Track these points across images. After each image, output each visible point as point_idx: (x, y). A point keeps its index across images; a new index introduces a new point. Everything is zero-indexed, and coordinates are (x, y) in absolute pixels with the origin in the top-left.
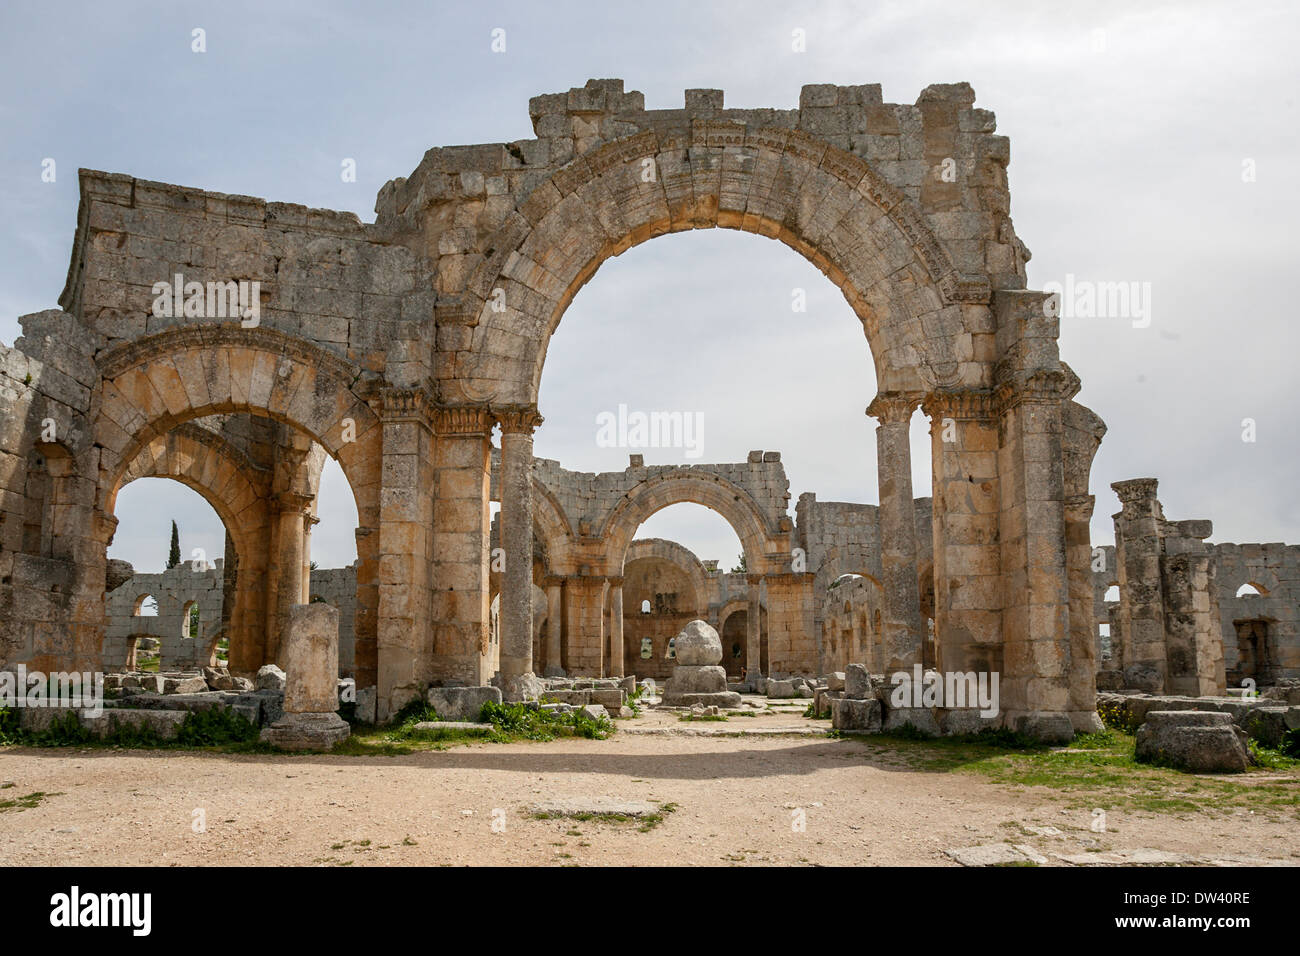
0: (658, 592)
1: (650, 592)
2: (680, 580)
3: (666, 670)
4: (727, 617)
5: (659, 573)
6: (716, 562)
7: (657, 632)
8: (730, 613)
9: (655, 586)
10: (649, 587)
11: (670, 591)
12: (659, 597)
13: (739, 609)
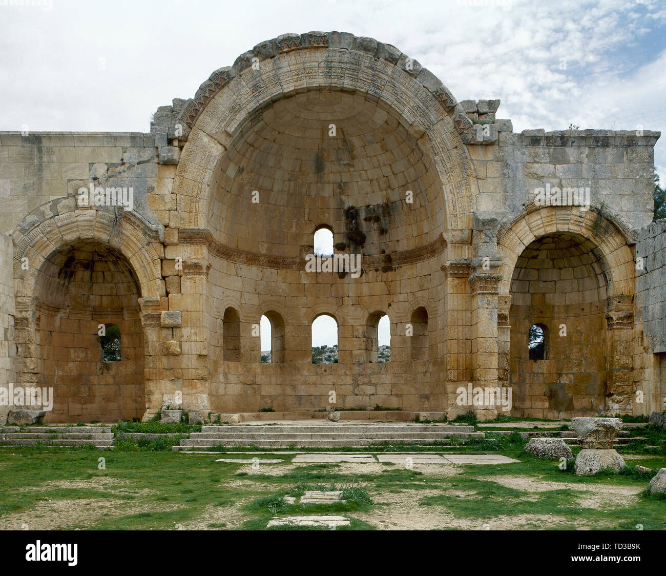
0: (349, 203)
1: (333, 204)
2: (400, 166)
3: (369, 390)
4: (520, 250)
5: (351, 150)
6: (493, 105)
7: (348, 301)
8: (529, 239)
9: (342, 188)
10: (328, 191)
11: (377, 199)
12: (351, 214)
13: (552, 229)
